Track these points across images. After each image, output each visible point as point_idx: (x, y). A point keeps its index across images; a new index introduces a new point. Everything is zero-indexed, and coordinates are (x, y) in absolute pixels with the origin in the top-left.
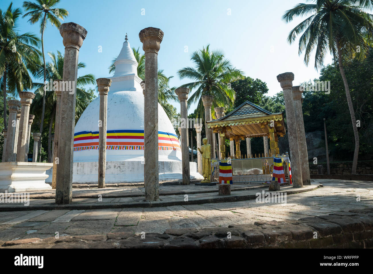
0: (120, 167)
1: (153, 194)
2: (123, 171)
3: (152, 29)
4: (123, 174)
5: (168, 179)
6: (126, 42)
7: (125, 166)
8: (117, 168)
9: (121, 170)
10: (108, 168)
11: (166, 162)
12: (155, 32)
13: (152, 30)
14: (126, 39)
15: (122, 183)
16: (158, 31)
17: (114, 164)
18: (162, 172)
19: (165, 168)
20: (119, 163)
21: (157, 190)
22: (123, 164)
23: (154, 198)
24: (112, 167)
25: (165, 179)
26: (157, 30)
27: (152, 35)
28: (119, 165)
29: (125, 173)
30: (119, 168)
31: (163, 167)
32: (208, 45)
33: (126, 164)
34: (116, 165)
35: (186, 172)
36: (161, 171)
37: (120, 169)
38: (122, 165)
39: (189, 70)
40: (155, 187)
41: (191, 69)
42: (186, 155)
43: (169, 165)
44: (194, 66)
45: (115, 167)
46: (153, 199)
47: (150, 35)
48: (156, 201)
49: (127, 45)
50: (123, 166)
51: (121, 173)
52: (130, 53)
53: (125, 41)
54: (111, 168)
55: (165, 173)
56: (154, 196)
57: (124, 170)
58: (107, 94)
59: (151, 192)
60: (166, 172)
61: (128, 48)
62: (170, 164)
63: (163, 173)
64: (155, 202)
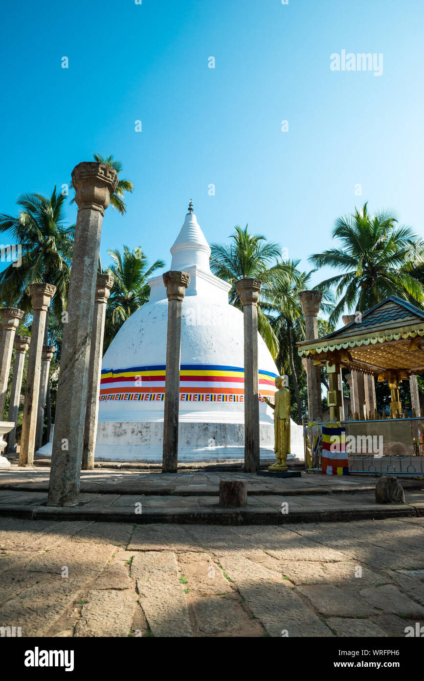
0: (141, 432)
1: (58, 491)
2: (146, 440)
3: (86, 165)
4: (146, 444)
5: (229, 458)
6: (190, 214)
7: (150, 431)
8: (137, 434)
9: (144, 439)
10: (122, 434)
11: (230, 425)
12: (91, 170)
13: (85, 167)
14: (190, 209)
15: (139, 462)
16: (95, 167)
17: (131, 427)
18: (221, 445)
19: (229, 437)
20: (140, 426)
21: (68, 483)
22: (147, 428)
23: (59, 499)
24: (129, 432)
25: (224, 458)
26: (94, 165)
27: (85, 177)
28: (140, 429)
29: (149, 444)
30: (139, 434)
31: (223, 435)
32: (365, 203)
33: (152, 428)
34: (136, 428)
35: (249, 445)
36: (220, 442)
37: (142, 436)
38: (145, 430)
39: (333, 254)
40: (65, 476)
41: (337, 252)
42: (251, 412)
43: (237, 430)
44: (340, 245)
45: (133, 432)
46: (57, 501)
47: (81, 176)
48: (62, 506)
49: (190, 219)
50: (147, 431)
51: (143, 444)
52: (193, 232)
53: (189, 212)
54: (127, 434)
55: (228, 446)
56: (60, 496)
57: (148, 438)
58: (103, 302)
59: (55, 487)
60: (229, 444)
61: (192, 224)
62: (240, 430)
63: (223, 447)
64: (60, 509)
